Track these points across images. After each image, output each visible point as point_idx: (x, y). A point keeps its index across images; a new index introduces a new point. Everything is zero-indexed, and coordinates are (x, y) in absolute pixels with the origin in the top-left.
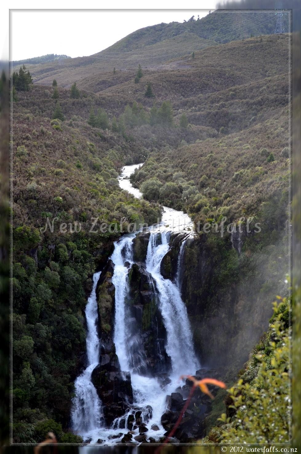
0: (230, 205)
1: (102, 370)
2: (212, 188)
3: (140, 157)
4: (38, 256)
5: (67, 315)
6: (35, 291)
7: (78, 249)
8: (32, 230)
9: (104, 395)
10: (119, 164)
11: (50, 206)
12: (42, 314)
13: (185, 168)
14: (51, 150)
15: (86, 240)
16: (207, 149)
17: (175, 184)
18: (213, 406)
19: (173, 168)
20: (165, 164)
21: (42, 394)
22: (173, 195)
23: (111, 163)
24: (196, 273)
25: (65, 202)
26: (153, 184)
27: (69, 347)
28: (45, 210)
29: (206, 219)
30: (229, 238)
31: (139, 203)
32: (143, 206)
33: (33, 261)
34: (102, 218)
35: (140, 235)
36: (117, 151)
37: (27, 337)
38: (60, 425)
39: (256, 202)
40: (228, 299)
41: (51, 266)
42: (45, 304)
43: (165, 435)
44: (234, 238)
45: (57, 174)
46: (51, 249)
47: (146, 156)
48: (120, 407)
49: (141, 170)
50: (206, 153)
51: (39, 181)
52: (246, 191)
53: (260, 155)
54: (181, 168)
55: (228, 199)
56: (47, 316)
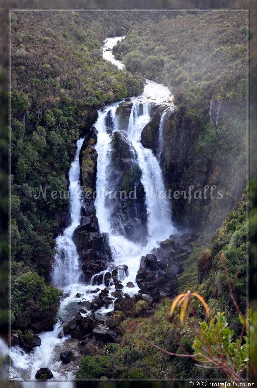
0: (209, 80)
1: (83, 231)
2: (193, 63)
3: (122, 30)
4: (26, 120)
5: (51, 178)
6: (23, 153)
7: (64, 116)
8: (21, 95)
9: (84, 253)
10: (103, 35)
11: (38, 73)
12: (28, 175)
13: (166, 42)
14: (38, 18)
15: (72, 108)
16: (188, 25)
17: (157, 57)
18: (185, 268)
19: (155, 42)
20: (146, 37)
21: (27, 249)
22: (154, 69)
23: (95, 34)
24: (175, 143)
25: (53, 69)
26: (135, 57)
27: (52, 207)
28: (34, 77)
29: (187, 92)
30: (207, 112)
31: (123, 74)
32: (127, 77)
33: (21, 124)
34: (88, 87)
35: (123, 105)
36: (100, 23)
37: (15, 196)
38: (43, 279)
39: (235, 78)
40: (204, 169)
41: (38, 130)
42: (32, 166)
43: (139, 292)
44: (212, 112)
45: (45, 42)
46: (38, 115)
47: (128, 29)
48: (98, 265)
49: (124, 42)
50: (187, 29)
51: (28, 48)
52: (225, 68)
53: (240, 33)
54: (163, 42)
55: (208, 74)
56: (33, 177)
